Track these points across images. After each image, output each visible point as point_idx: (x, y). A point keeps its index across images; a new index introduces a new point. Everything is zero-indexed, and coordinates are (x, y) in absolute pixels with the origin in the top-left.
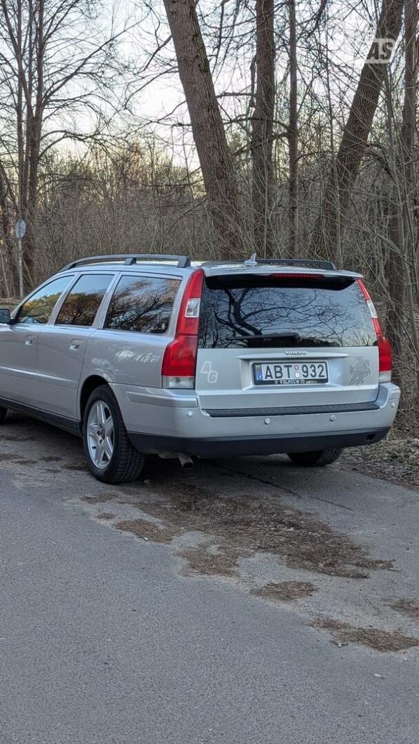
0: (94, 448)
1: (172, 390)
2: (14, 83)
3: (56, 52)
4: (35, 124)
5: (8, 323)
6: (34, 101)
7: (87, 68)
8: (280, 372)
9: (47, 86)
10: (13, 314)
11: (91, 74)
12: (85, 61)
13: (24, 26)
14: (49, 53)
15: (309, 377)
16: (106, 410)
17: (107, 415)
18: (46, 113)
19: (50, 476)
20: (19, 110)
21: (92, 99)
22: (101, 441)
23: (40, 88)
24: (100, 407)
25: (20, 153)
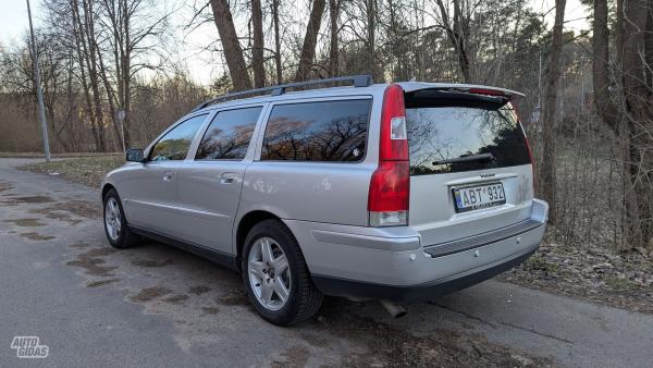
0: (258, 285)
1: (385, 230)
2: (113, 39)
3: (136, 24)
4: (126, 60)
5: (141, 162)
6: (124, 49)
7: (153, 31)
8: (474, 197)
9: (131, 40)
10: (146, 152)
11: (155, 34)
12: (151, 28)
13: (116, 9)
14: (131, 24)
15: (494, 200)
16: (273, 246)
17: (276, 254)
18: (131, 55)
19: (210, 318)
20: (116, 53)
21: (156, 48)
22: (268, 280)
23: (127, 42)
24: (265, 245)
25: (118, 76)
